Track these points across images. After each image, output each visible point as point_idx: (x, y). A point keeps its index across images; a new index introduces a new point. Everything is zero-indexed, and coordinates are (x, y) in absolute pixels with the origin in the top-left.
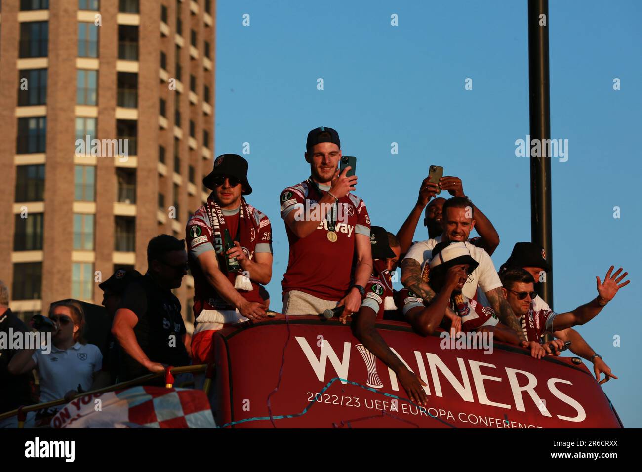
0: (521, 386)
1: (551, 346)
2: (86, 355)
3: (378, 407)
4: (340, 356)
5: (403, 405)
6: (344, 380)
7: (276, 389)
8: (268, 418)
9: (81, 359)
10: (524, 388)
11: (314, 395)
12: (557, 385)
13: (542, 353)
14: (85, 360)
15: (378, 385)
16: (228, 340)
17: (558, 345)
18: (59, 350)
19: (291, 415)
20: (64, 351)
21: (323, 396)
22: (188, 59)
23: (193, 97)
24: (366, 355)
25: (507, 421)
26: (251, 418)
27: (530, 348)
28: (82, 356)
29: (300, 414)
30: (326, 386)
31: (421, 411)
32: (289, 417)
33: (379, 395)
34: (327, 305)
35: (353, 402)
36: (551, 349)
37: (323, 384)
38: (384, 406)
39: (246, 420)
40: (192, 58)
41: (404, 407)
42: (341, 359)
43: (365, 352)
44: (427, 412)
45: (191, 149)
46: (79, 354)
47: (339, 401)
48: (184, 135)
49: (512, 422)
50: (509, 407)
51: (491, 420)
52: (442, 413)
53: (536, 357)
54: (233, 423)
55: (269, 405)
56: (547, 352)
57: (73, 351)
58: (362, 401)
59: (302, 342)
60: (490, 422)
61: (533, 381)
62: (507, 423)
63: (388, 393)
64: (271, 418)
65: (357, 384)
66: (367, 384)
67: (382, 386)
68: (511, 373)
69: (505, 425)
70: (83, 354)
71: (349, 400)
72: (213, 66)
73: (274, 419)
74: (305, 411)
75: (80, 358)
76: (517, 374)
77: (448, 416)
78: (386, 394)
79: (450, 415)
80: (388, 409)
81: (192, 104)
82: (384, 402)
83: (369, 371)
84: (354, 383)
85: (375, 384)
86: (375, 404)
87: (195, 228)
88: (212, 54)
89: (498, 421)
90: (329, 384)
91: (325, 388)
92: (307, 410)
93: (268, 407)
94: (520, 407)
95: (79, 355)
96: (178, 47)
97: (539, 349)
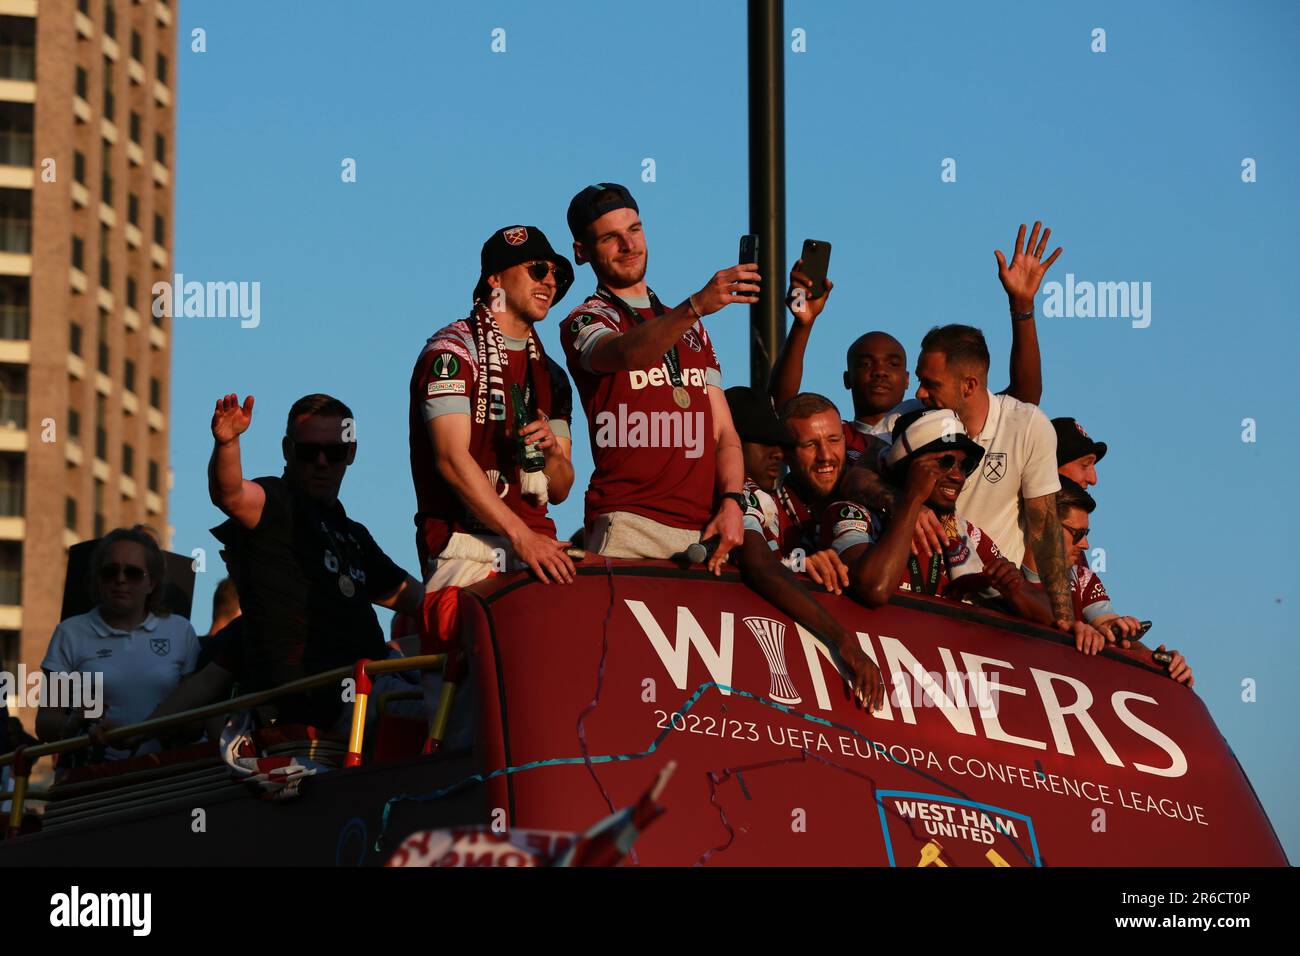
0: (1063, 704)
1: (1115, 629)
2: (166, 643)
3: (794, 741)
4: (715, 638)
5: (840, 738)
6: (725, 688)
7: (594, 703)
8: (580, 761)
9: (157, 652)
10: (1068, 710)
11: (669, 717)
12: (1131, 704)
13: (1099, 644)
14: (166, 653)
15: (791, 698)
16: (490, 606)
17: (1130, 627)
18: (116, 632)
19: (627, 755)
20: (123, 636)
21: (686, 718)
22: (124, 165)
23: (133, 235)
24: (765, 638)
25: (1040, 774)
26: (547, 760)
27: (1073, 632)
28: (160, 645)
29: (643, 753)
30: (692, 699)
31: (877, 752)
32: (622, 758)
33: (794, 717)
34: (684, 539)
35: (745, 731)
36: (1115, 635)
37: (686, 694)
38: (806, 740)
39: (536, 764)
40: (132, 164)
41: (844, 742)
42: (716, 645)
43: (761, 632)
44: (887, 753)
45: (129, 329)
46: (154, 640)
47: (717, 729)
48: (116, 304)
49: (1050, 776)
50: (1042, 746)
51: (1012, 771)
52: (918, 755)
53: (1087, 652)
54: (511, 770)
55: (582, 734)
56: (1107, 641)
57: (144, 635)
58: (761, 729)
59: (639, 609)
60: (1010, 775)
61: (1085, 696)
62: (1040, 778)
63: (810, 714)
64: (587, 760)
65: (750, 695)
66: (771, 695)
67: (799, 701)
68: (1043, 679)
69: (1037, 781)
70: (163, 641)
71: (737, 727)
72: (171, 178)
73: (593, 761)
74: (652, 748)
75: (156, 649)
76: (1054, 682)
77: (929, 762)
78: (808, 717)
79: (932, 760)
80: (813, 746)
81: (131, 247)
82: (804, 732)
83: (772, 670)
84: (744, 694)
85: (785, 697)
86: (788, 736)
87: (447, 358)
88: (168, 157)
89: (1025, 774)
90: (696, 696)
91: (690, 703)
92: (657, 745)
93: (581, 739)
94: (1065, 746)
95: (154, 643)
96: (107, 144)
97: (1093, 635)
